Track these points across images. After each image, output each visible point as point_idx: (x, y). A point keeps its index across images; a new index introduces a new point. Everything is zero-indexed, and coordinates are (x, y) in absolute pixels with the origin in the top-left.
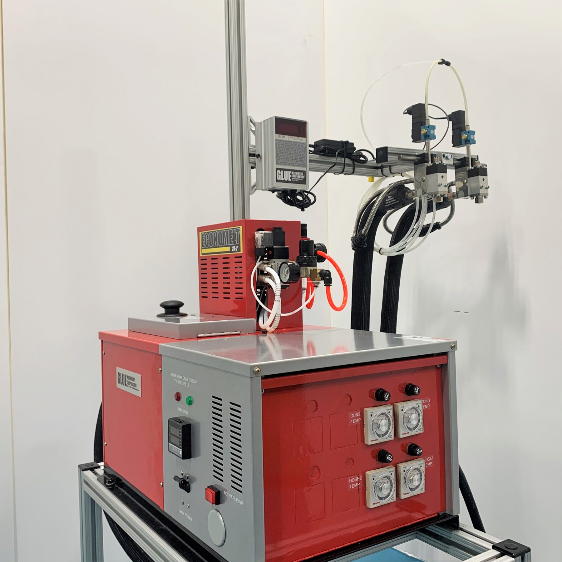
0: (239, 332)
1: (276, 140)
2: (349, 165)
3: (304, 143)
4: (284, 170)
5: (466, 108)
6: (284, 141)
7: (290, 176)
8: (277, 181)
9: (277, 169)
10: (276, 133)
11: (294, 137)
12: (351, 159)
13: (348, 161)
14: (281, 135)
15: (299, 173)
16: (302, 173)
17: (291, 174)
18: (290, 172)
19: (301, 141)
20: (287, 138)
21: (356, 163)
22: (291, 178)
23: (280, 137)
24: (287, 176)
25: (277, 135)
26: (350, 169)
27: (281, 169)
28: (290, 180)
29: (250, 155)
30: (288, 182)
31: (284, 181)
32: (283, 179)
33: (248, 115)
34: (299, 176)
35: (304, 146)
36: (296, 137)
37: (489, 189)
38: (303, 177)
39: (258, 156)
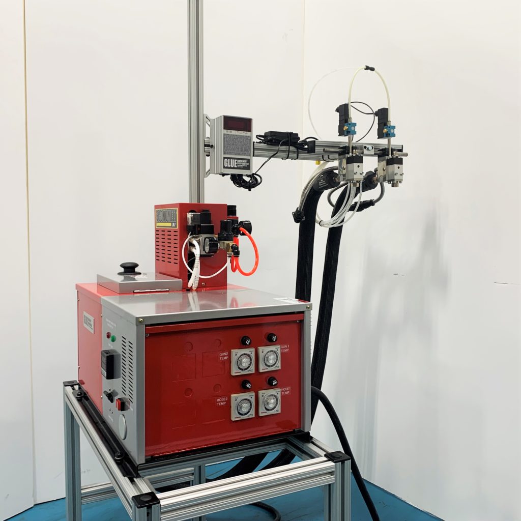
0: (168, 290)
1: (224, 134)
2: (294, 152)
3: (249, 137)
4: (230, 158)
5: (389, 105)
6: (232, 135)
7: (236, 163)
9: (224, 158)
10: (224, 129)
11: (240, 132)
12: (296, 147)
13: (292, 148)
14: (229, 131)
15: (244, 161)
16: (246, 161)
17: (237, 162)
18: (236, 160)
19: (247, 135)
20: (234, 132)
21: (299, 150)
22: (237, 165)
23: (227, 132)
24: (234, 163)
26: (295, 155)
27: (228, 158)
28: (236, 166)
29: (205, 145)
30: (234, 168)
31: (231, 168)
32: (229, 166)
33: (205, 113)
34: (244, 163)
35: (249, 138)
36: (242, 132)
38: (248, 164)
39: (212, 146)
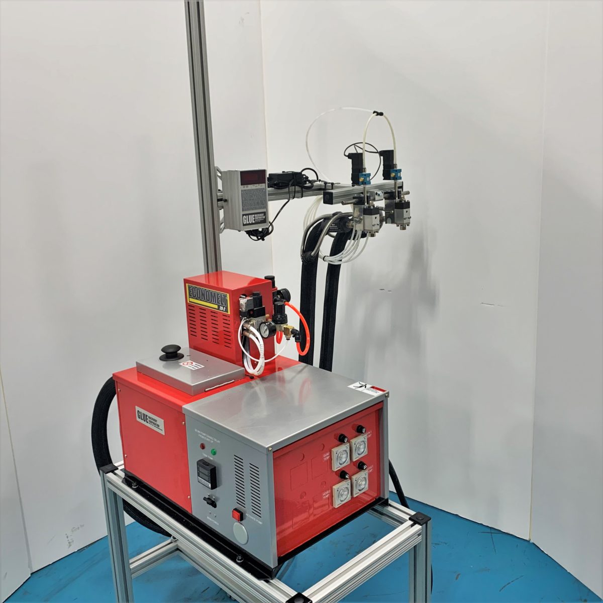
0: (233, 381)
1: (242, 191)
2: (298, 192)
3: (263, 189)
4: (248, 215)
5: (395, 148)
6: (248, 190)
7: (253, 219)
8: (244, 225)
9: (243, 215)
10: (241, 185)
11: (255, 185)
12: (300, 186)
13: (298, 188)
14: (246, 186)
15: (260, 215)
16: (263, 214)
17: (254, 217)
18: (253, 216)
19: (262, 187)
20: (250, 187)
21: (303, 189)
22: (254, 220)
23: (244, 187)
24: (252, 219)
25: (242, 186)
26: (300, 194)
27: (246, 215)
28: (254, 222)
29: (218, 200)
30: (252, 224)
31: (249, 224)
32: (248, 223)
33: (215, 166)
34: (261, 216)
35: (264, 190)
36: (257, 185)
37: (411, 219)
38: (264, 217)
39: (226, 201)
